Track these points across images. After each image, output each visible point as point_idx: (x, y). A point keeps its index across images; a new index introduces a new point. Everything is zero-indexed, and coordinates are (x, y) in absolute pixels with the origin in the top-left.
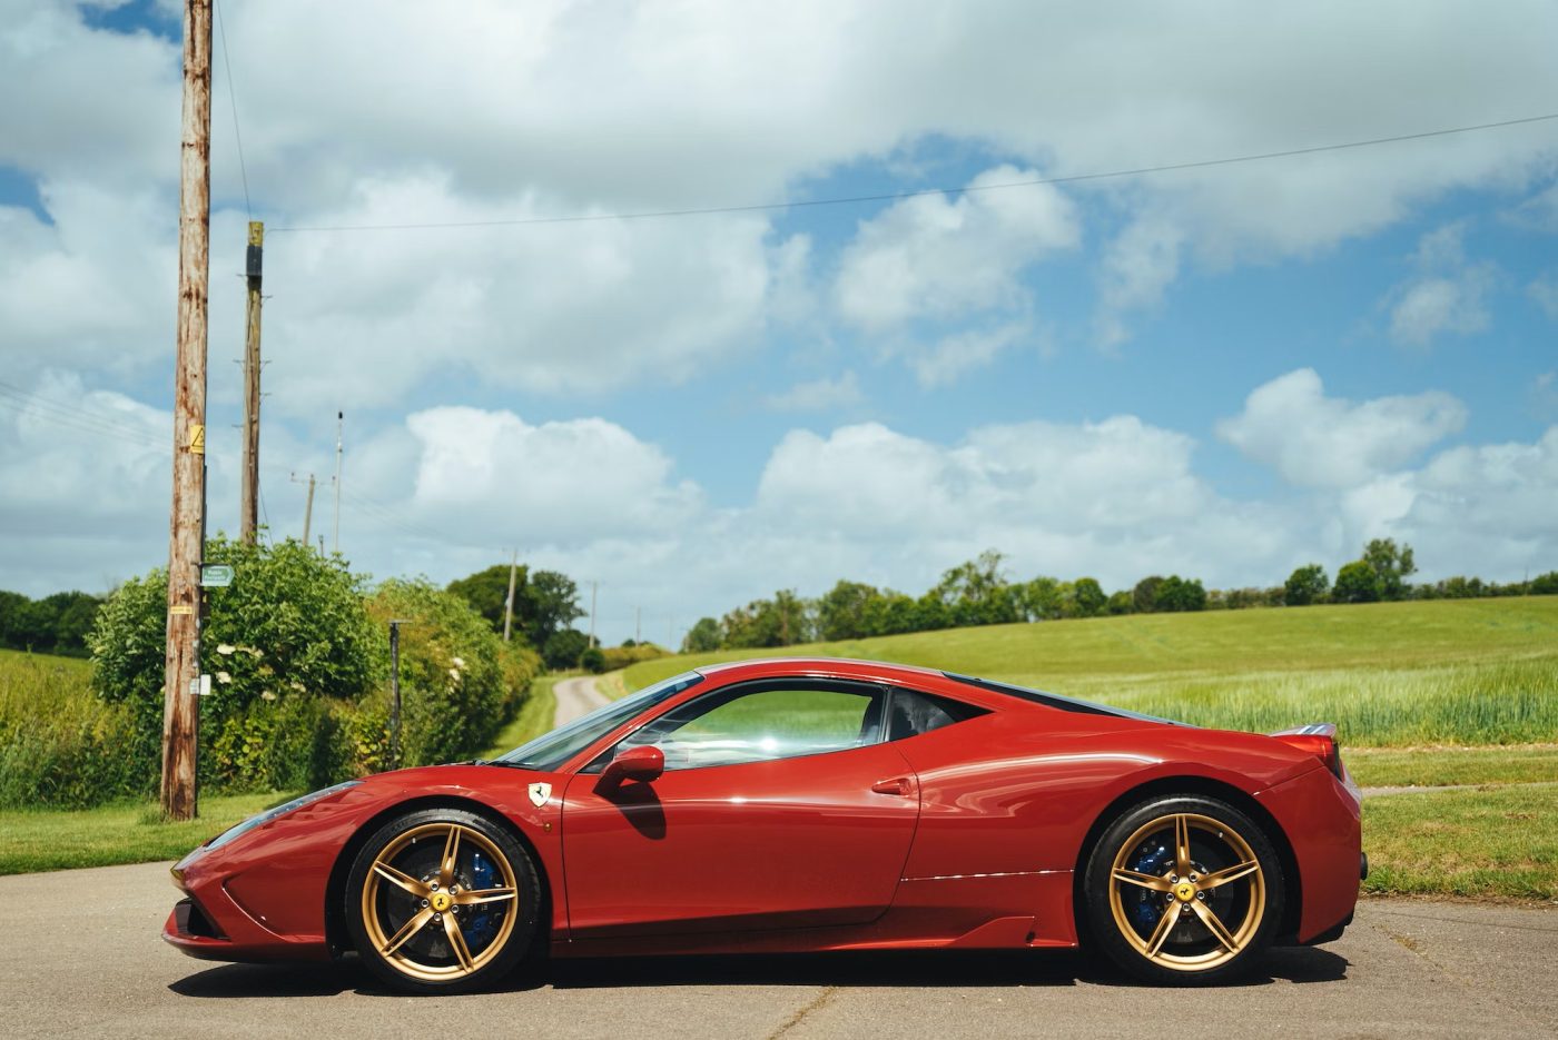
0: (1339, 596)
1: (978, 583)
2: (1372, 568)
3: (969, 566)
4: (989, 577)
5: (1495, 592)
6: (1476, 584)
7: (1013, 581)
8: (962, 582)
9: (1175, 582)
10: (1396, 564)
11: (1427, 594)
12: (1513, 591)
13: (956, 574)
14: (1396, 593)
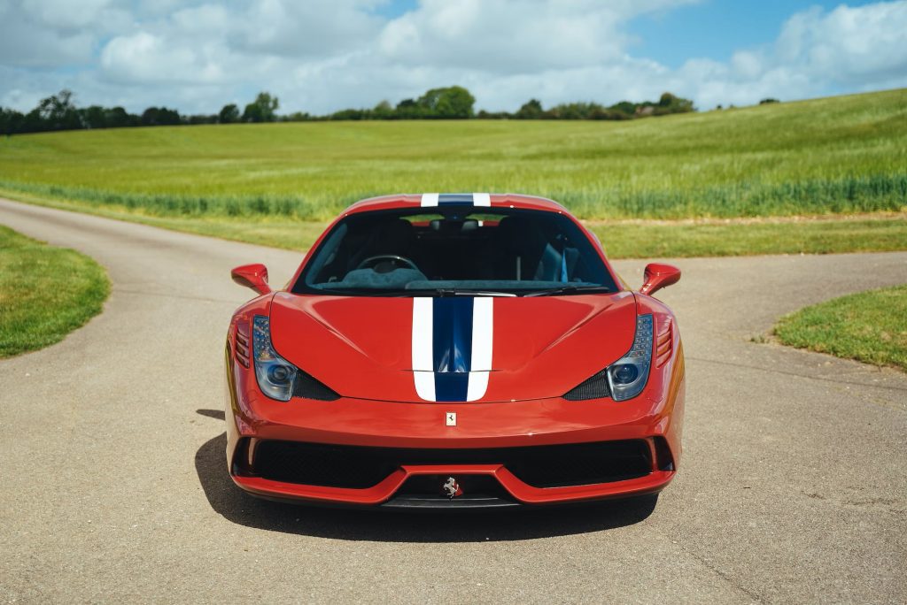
0: (244, 120)
1: (59, 107)
2: (260, 104)
3: (54, 98)
4: (66, 104)
5: (315, 119)
6: (306, 115)
7: (78, 106)
8: (51, 106)
9: (164, 110)
10: (271, 105)
11: (285, 120)
12: (324, 119)
13: (47, 102)
14: (271, 119)
